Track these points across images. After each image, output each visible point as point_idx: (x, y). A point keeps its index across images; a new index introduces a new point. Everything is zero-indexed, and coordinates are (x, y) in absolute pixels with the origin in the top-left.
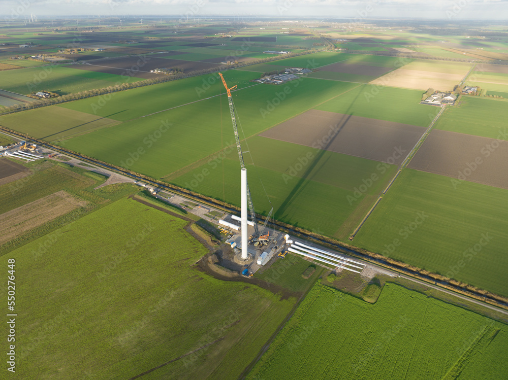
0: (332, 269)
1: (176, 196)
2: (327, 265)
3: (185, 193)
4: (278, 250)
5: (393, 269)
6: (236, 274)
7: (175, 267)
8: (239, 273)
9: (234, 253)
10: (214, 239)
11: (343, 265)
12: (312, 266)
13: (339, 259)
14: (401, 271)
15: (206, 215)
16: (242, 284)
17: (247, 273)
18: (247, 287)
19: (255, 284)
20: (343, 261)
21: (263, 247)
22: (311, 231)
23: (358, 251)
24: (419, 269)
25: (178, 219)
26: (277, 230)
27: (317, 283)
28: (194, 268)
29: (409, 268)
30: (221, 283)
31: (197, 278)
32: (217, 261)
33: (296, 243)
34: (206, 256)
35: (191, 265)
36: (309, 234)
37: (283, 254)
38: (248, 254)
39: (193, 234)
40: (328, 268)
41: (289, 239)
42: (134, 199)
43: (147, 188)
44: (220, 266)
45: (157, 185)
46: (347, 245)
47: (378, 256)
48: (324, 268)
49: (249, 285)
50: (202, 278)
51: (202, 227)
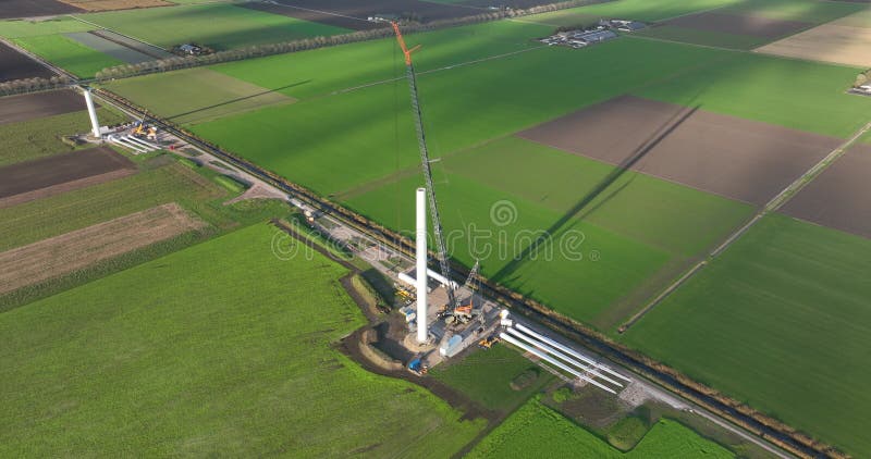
0: (567, 380)
1: (344, 227)
2: (562, 371)
3: (360, 223)
4: (483, 335)
5: (684, 395)
6: (399, 365)
7: (306, 342)
8: (405, 365)
9: (407, 331)
10: (382, 303)
11: (591, 375)
12: (535, 369)
13: (586, 364)
14: (699, 402)
15: (382, 262)
16: (403, 384)
17: (418, 367)
18: (411, 390)
19: (426, 387)
20: (593, 367)
21: (460, 327)
22: (552, 309)
23: (626, 353)
24: (736, 403)
25: (335, 264)
26: (493, 300)
27: (533, 400)
28: (335, 346)
29: (717, 398)
30: (370, 377)
31: (335, 364)
32: (374, 340)
33: (518, 326)
34: (361, 330)
35: (333, 340)
36: (547, 313)
37: (488, 341)
38: (429, 336)
39: (351, 291)
40: (561, 376)
41: (508, 318)
42: (278, 225)
43: (303, 211)
44: (377, 350)
45: (319, 206)
46: (610, 340)
47: (662, 368)
48: (555, 377)
49: (416, 386)
50: (342, 366)
51: (369, 282)
